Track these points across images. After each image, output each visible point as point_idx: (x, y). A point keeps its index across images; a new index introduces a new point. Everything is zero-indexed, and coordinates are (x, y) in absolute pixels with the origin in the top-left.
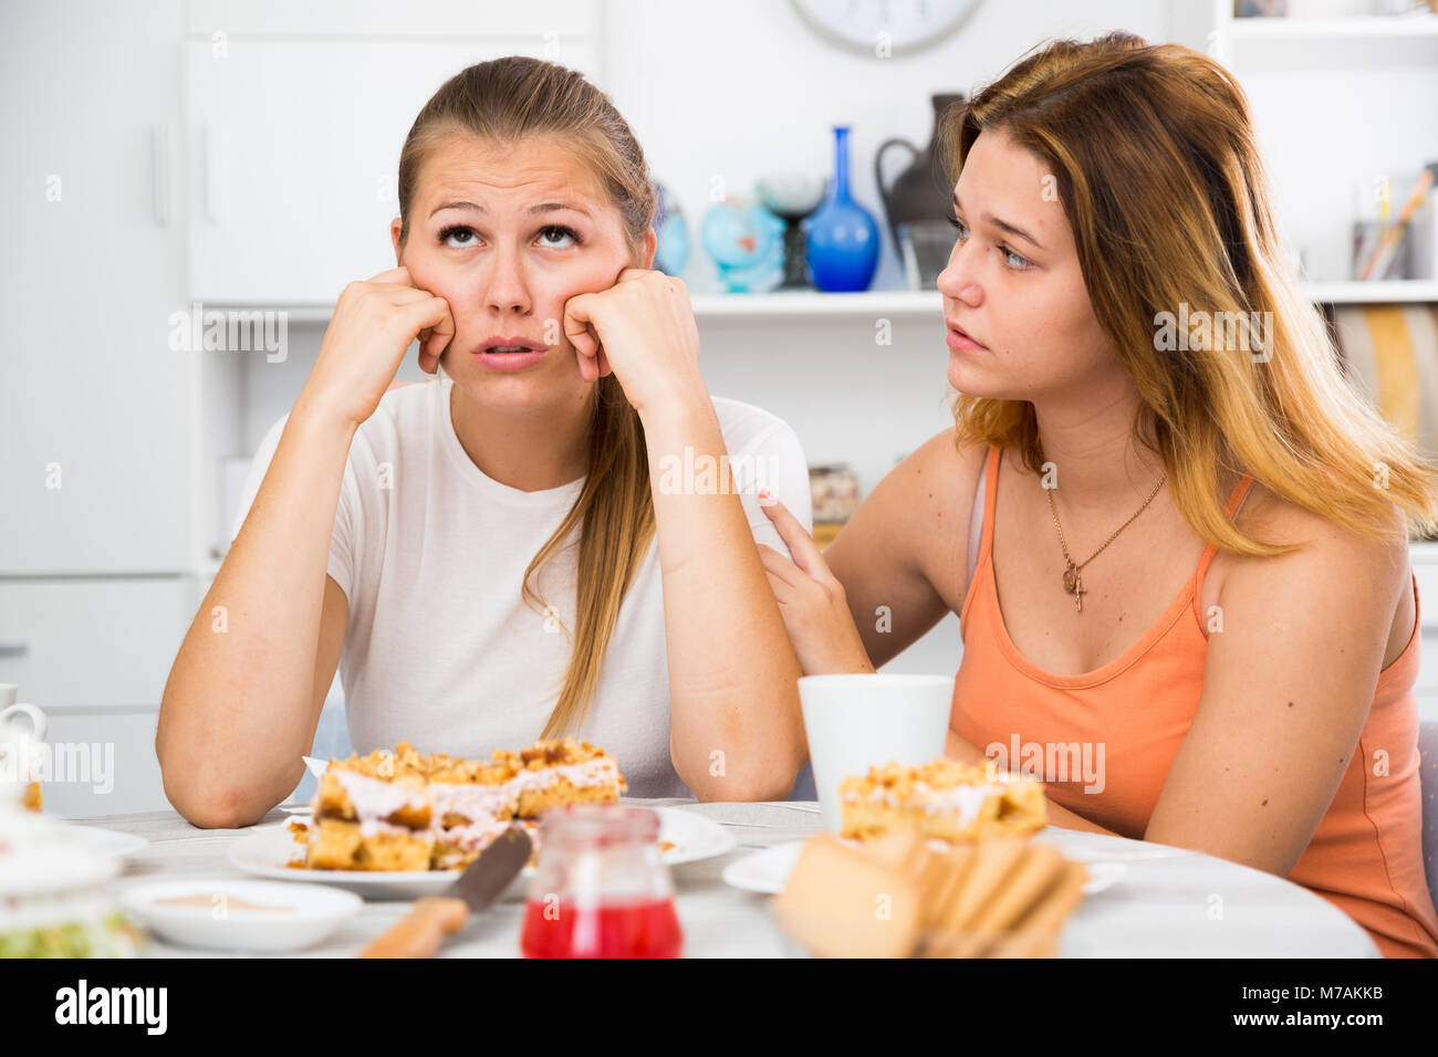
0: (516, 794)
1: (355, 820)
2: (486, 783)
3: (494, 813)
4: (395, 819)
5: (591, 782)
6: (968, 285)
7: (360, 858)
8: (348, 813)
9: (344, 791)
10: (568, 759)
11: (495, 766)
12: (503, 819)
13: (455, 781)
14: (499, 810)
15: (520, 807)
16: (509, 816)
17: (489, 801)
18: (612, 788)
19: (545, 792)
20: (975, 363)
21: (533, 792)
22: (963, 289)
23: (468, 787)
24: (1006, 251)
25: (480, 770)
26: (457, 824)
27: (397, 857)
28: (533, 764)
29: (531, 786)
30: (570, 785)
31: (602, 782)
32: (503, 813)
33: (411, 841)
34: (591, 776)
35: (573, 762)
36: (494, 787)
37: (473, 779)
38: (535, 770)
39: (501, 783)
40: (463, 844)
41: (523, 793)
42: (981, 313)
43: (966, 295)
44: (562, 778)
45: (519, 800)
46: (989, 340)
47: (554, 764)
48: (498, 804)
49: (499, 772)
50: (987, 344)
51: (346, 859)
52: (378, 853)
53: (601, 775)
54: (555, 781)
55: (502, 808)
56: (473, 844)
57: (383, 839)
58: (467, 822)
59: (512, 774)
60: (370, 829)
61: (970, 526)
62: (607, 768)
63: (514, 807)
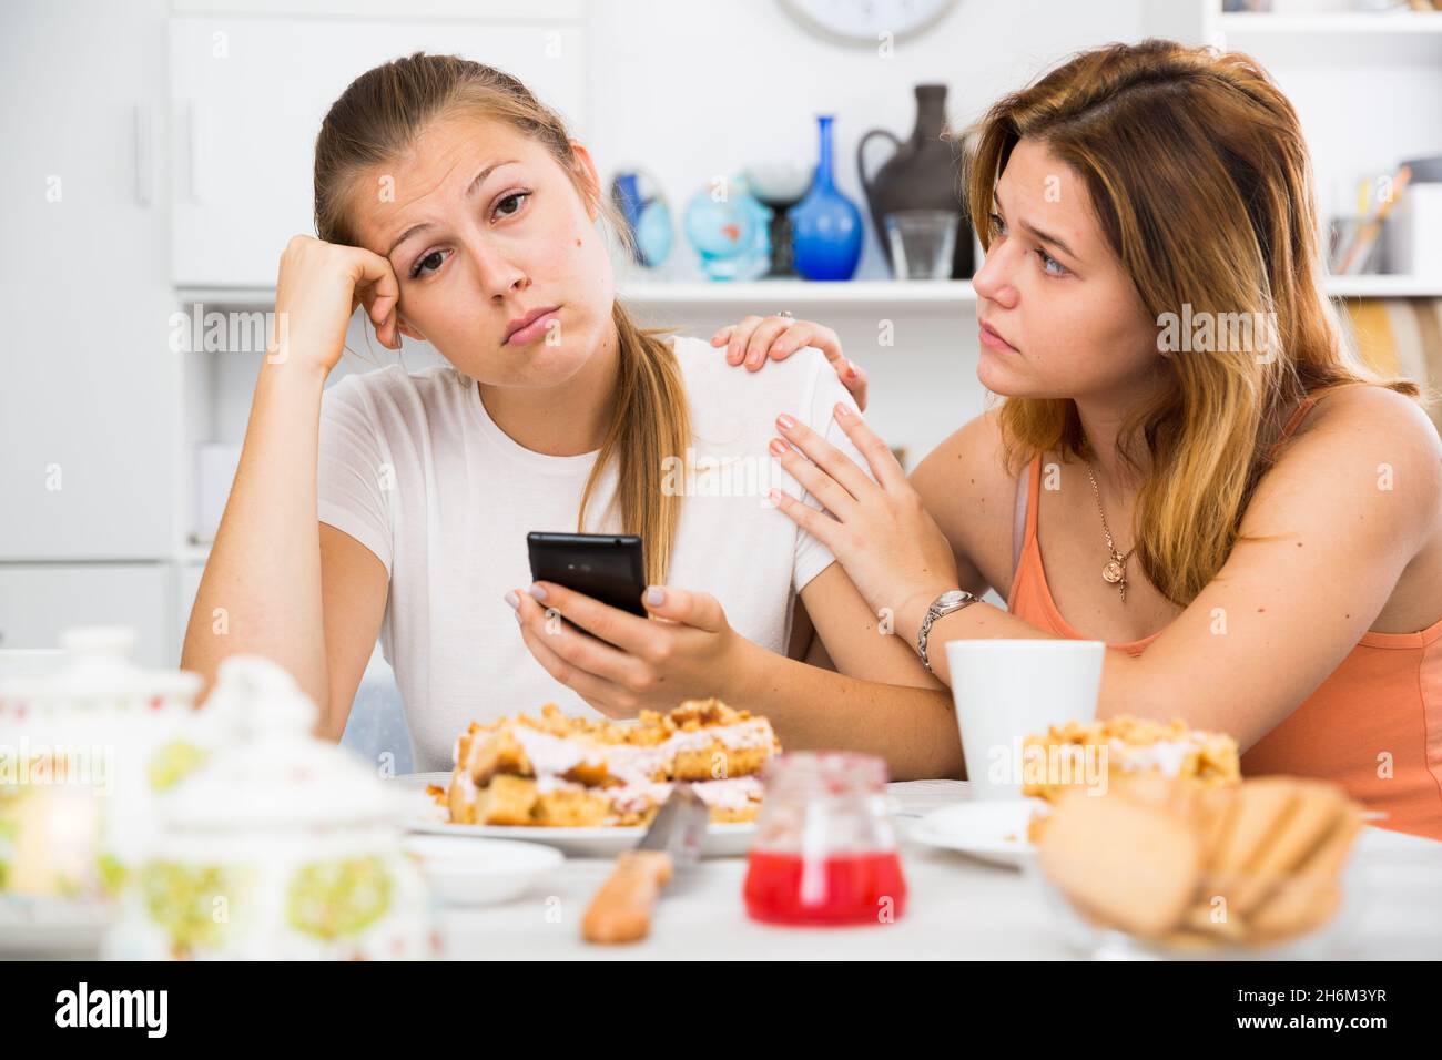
0: (671, 755)
1: (531, 776)
2: (642, 744)
3: (648, 775)
4: (572, 776)
5: (746, 744)
6: (1004, 286)
7: (536, 815)
8: (525, 770)
9: (520, 748)
10: (723, 720)
11: (648, 727)
12: (656, 780)
13: (611, 742)
14: (653, 773)
15: (675, 769)
16: (663, 778)
17: (644, 763)
18: (766, 750)
19: (699, 754)
20: (1005, 363)
21: (687, 754)
22: (998, 290)
23: (624, 748)
24: (1044, 256)
25: (633, 731)
26: (613, 785)
27: (574, 814)
28: (688, 725)
29: (686, 748)
30: (724, 747)
31: (757, 744)
32: (657, 775)
33: (587, 798)
34: (745, 738)
35: (726, 725)
36: (649, 748)
37: (627, 740)
38: (690, 731)
39: (657, 744)
40: (619, 806)
41: (677, 755)
42: (1015, 315)
43: (1001, 295)
44: (717, 740)
45: (674, 762)
46: (1019, 341)
47: (707, 725)
48: (653, 766)
49: (655, 733)
50: (1018, 346)
51: (523, 815)
52: (555, 810)
53: (756, 737)
54: (710, 743)
55: (657, 769)
56: (628, 806)
57: (560, 796)
58: (621, 783)
59: (667, 735)
60: (546, 785)
61: (1015, 510)
62: (760, 731)
63: (669, 769)
